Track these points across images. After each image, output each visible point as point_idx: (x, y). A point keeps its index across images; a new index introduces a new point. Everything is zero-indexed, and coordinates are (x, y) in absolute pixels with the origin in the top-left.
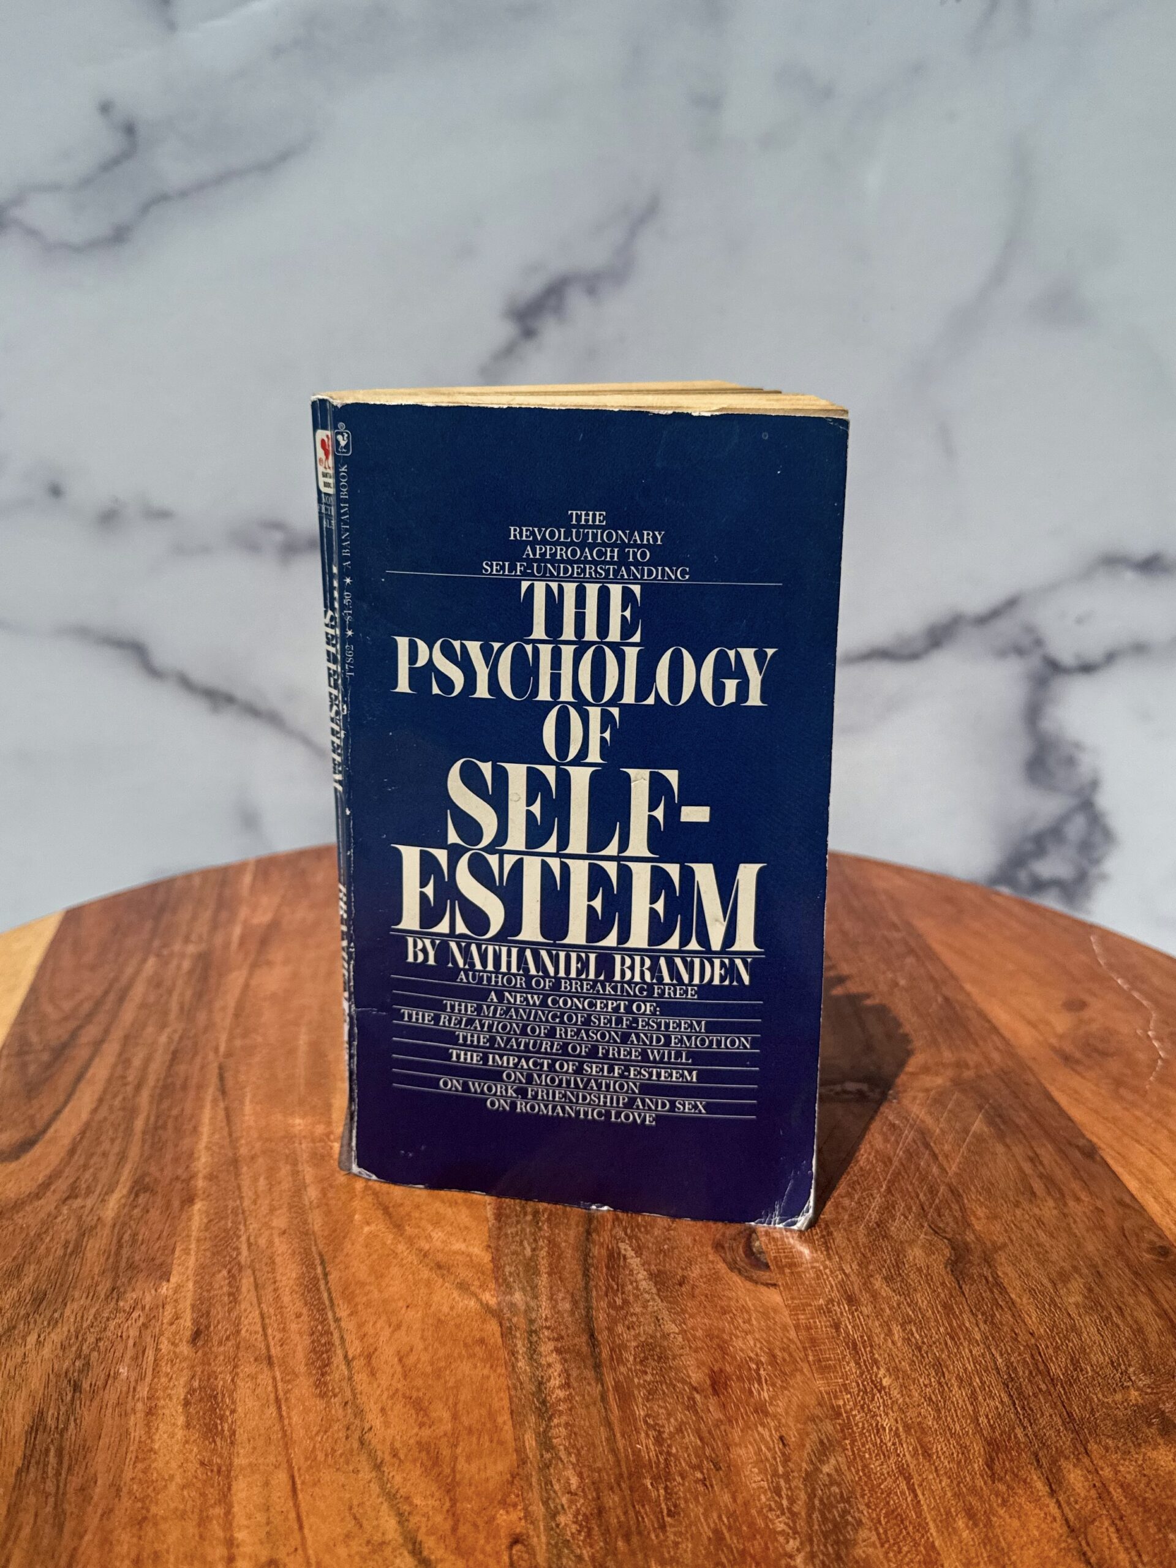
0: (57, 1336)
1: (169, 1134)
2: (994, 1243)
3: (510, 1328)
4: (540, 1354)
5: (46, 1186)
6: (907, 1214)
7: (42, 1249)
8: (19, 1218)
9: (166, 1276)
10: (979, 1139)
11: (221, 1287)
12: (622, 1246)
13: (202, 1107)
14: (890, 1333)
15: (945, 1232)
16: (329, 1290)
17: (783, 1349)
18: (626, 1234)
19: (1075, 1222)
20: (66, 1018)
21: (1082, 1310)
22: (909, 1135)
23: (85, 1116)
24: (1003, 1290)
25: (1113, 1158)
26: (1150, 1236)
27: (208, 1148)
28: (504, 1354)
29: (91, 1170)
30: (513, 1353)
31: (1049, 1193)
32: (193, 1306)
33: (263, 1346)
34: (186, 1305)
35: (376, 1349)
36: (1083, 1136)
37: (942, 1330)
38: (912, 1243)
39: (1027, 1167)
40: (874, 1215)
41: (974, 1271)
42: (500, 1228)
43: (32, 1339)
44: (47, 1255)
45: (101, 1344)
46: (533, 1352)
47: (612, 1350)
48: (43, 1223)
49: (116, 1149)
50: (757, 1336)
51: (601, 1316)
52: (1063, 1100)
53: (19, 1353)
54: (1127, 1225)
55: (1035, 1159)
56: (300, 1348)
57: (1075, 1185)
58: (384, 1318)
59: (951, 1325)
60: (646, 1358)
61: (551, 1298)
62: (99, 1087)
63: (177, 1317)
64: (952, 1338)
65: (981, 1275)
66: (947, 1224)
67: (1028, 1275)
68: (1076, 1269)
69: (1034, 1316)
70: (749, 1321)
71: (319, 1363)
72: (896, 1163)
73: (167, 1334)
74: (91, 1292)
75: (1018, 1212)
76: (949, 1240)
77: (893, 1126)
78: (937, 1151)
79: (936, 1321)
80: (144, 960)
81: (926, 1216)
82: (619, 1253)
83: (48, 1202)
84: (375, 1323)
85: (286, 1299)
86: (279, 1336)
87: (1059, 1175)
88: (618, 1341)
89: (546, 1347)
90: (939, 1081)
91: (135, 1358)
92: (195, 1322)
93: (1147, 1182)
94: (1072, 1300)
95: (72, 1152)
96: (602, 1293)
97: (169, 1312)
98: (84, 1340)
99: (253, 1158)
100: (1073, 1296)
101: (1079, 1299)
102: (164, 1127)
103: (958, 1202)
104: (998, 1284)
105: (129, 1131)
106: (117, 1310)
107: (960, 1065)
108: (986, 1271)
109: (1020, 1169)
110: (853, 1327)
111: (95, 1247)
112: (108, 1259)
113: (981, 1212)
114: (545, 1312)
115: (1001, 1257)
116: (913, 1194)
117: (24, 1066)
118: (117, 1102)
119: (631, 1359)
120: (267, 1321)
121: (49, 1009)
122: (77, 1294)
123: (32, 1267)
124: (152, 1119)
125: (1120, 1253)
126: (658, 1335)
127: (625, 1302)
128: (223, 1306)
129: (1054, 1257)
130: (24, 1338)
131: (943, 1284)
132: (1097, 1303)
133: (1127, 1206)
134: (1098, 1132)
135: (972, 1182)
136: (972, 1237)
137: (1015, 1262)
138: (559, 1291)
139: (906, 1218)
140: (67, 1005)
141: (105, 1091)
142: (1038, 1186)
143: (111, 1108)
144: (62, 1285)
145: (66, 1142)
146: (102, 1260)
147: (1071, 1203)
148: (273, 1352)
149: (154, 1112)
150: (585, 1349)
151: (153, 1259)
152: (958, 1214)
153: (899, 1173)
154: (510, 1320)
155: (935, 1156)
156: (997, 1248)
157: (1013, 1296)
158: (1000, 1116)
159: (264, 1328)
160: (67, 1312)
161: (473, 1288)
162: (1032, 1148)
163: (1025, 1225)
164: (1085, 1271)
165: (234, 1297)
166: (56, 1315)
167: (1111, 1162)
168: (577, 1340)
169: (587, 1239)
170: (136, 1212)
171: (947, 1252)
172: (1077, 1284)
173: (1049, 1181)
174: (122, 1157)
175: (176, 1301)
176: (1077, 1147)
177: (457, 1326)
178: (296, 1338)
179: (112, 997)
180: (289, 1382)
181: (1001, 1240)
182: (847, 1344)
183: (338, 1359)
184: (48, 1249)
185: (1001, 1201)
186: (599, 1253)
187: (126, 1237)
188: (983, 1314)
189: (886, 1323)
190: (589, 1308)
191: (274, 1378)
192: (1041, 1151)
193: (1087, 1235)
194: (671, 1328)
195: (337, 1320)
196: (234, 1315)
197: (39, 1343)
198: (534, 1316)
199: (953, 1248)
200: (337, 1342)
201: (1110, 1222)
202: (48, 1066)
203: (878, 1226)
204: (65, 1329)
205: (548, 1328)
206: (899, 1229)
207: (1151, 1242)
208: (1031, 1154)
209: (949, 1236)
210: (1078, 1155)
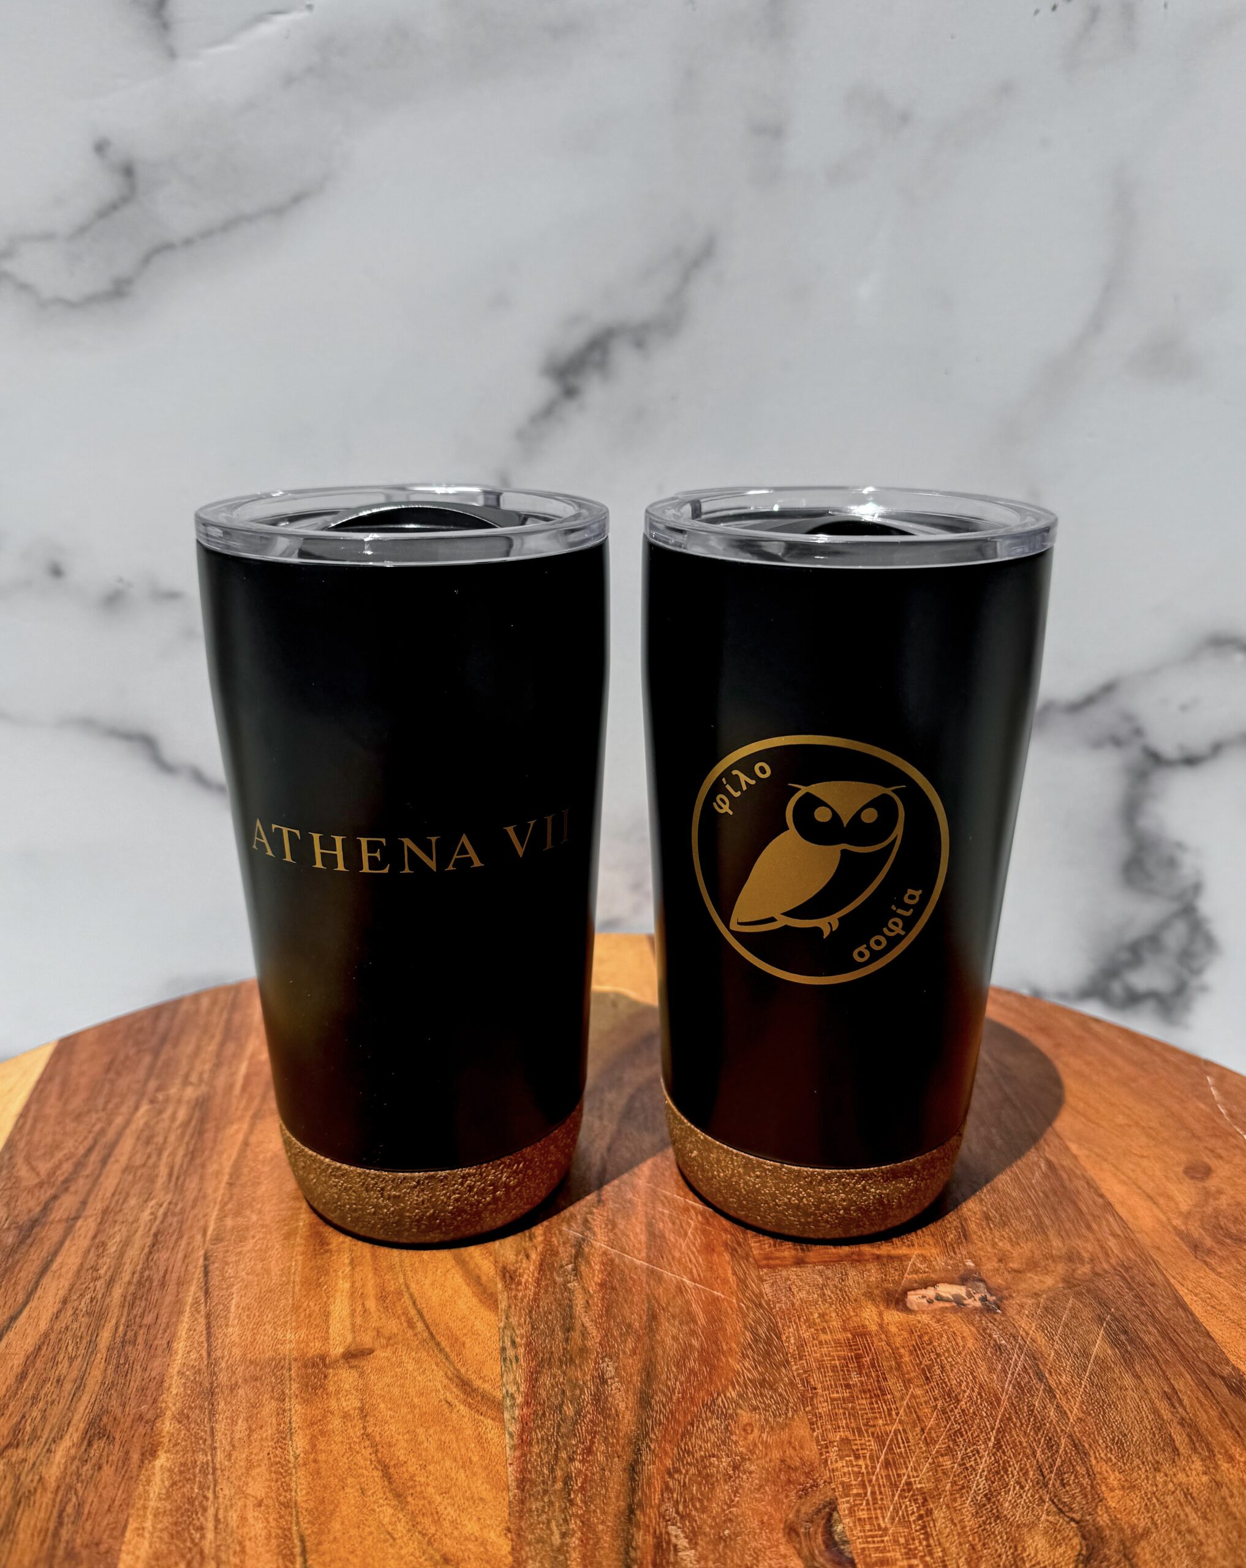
1: (137, 1352)
2: (1133, 1528)
6: (1023, 1480)
10: (1103, 1365)
12: (672, 1529)
13: (180, 1313)
15: (1071, 1510)
18: (677, 1512)
19: (1232, 1496)
20: (40, 1185)
22: (1018, 1360)
23: (43, 1324)
27: (181, 1373)
29: (41, 1405)
31: (1195, 1450)
36: (1228, 1362)
38: (1032, 1526)
39: (1163, 1407)
40: (982, 1481)
42: (522, 1502)
52: (1197, 1309)
55: (1172, 1397)
57: (1225, 1436)
62: (65, 1283)
66: (1073, 1497)
72: (1005, 1403)
75: (1160, 1479)
76: (1077, 1522)
77: (998, 1347)
78: (1053, 1385)
81: (1046, 1485)
82: (669, 1542)
87: (1204, 1420)
90: (1049, 1281)
99: (233, 1388)
102: (134, 1343)
103: (1084, 1463)
107: (1072, 1257)
109: (1155, 1411)
113: (1114, 1479)
116: (1028, 1451)
118: (83, 1304)
124: (121, 1328)
135: (1099, 1430)
136: (1106, 1517)
139: (1022, 1487)
141: (71, 1288)
142: (1180, 1439)
143: (75, 1312)
145: (17, 1362)
147: (1224, 1464)
149: (123, 1320)
152: (1086, 1481)
153: (1010, 1419)
155: (1050, 1391)
158: (1125, 1332)
162: (1167, 1379)
163: (1169, 1499)
169: (630, 1520)
171: (1076, 1541)
173: (1188, 1425)
174: (80, 1384)
176: (1223, 1378)
181: (1143, 1523)
185: (1137, 1461)
186: (644, 1541)
192: (1179, 1385)
199: (1084, 1537)
202: (14, 1250)
203: (989, 1499)
206: (1015, 1506)
208: (1166, 1388)
209: (1078, 1516)
210: (1226, 1390)
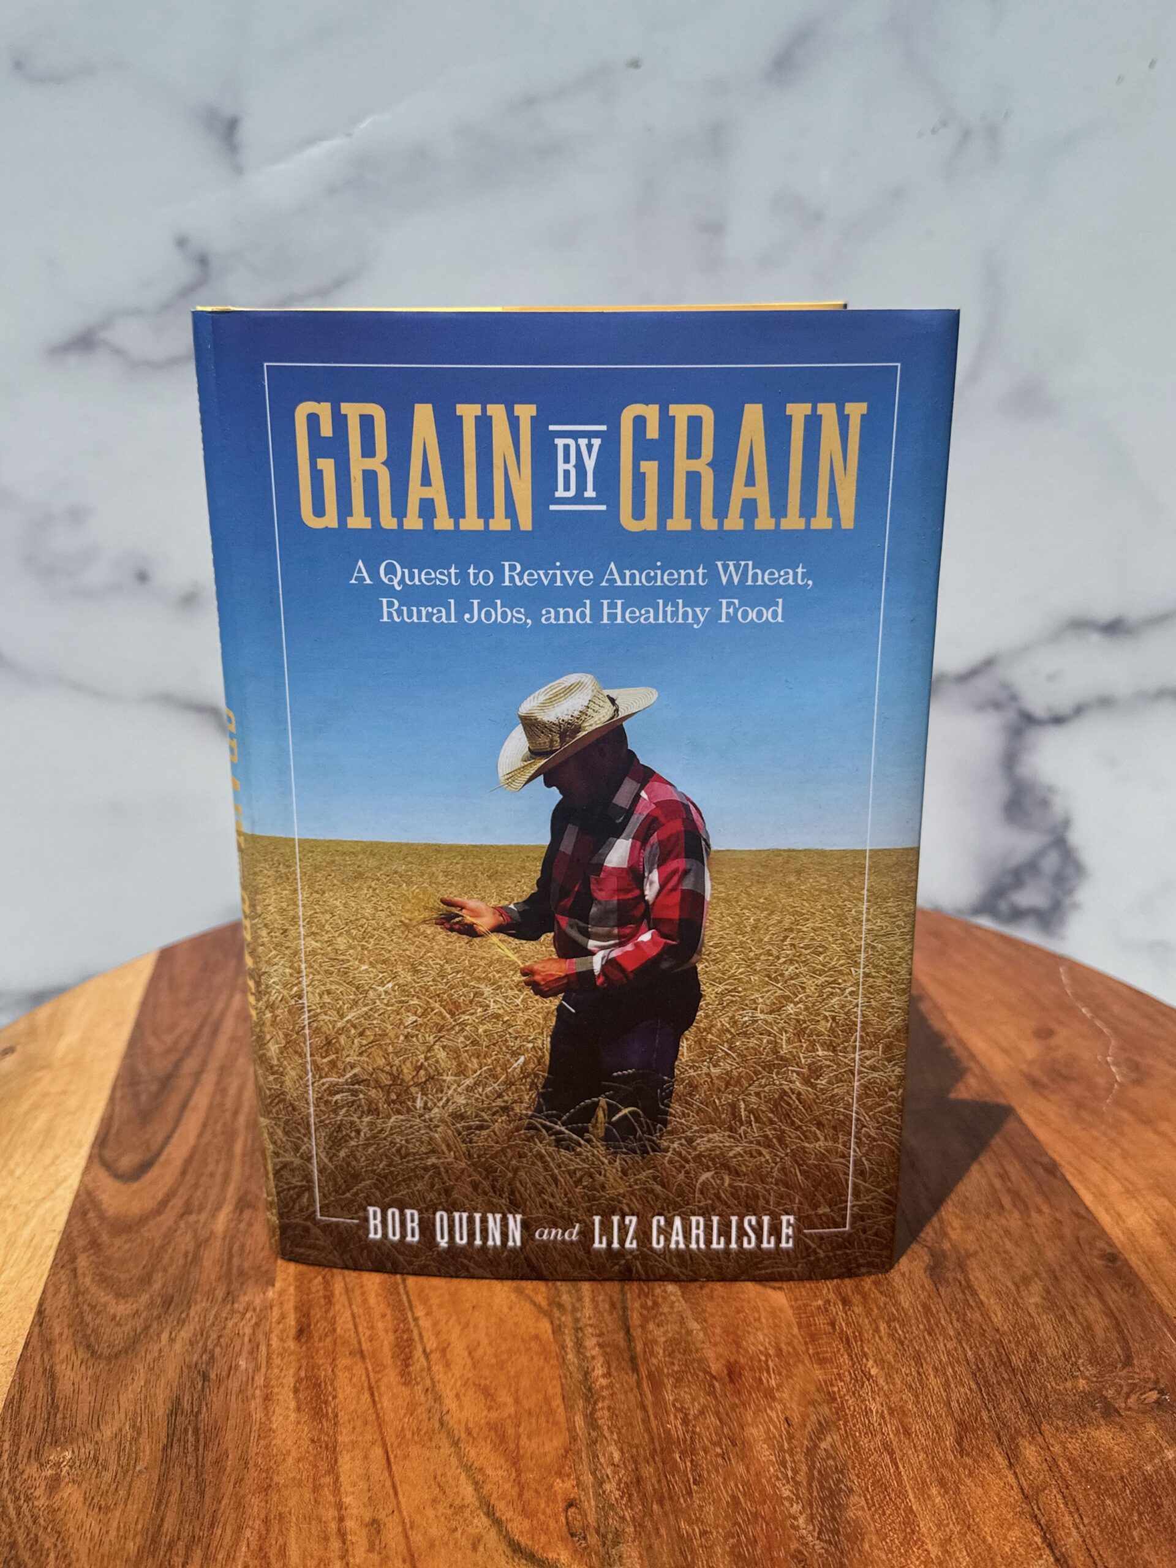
0: (185, 1333)
2: (966, 1250)
3: (560, 1326)
4: (585, 1348)
5: (164, 1203)
7: (166, 1259)
8: (145, 1231)
9: (271, 1282)
11: (318, 1291)
14: (877, 1330)
15: (926, 1241)
16: (407, 1293)
17: (790, 1344)
19: (1037, 1232)
20: (168, 1051)
21: (1040, 1310)
23: (192, 1141)
24: (974, 1293)
25: (1073, 1175)
26: (1101, 1244)
28: (555, 1348)
29: (202, 1189)
30: (563, 1347)
31: (1015, 1206)
32: (296, 1308)
33: (355, 1342)
34: (290, 1306)
35: (449, 1344)
36: (1046, 1154)
37: (921, 1327)
39: (998, 1184)
41: (950, 1275)
43: (165, 1336)
44: (171, 1264)
45: (222, 1340)
46: (579, 1345)
47: (645, 1344)
48: (165, 1236)
49: (221, 1169)
50: (766, 1331)
51: (635, 1315)
52: (1031, 1122)
53: (156, 1348)
54: (1082, 1234)
55: (1004, 1176)
56: (386, 1343)
57: (1039, 1199)
58: (454, 1317)
59: (929, 1321)
60: (673, 1351)
61: (593, 1300)
62: (202, 1114)
63: (283, 1317)
64: (930, 1334)
65: (955, 1279)
66: (928, 1234)
67: (995, 1279)
68: (1037, 1274)
69: (999, 1314)
70: (758, 1320)
71: (402, 1356)
73: (276, 1332)
74: (210, 1295)
75: (989, 1223)
76: (929, 1248)
79: (917, 1318)
80: (231, 996)
83: (168, 1218)
84: (447, 1322)
85: (372, 1301)
86: (368, 1333)
87: (1024, 1190)
88: (650, 1337)
89: (590, 1342)
91: (251, 1353)
92: (298, 1321)
93: (1100, 1195)
94: (1032, 1301)
95: (184, 1173)
96: (635, 1296)
97: (276, 1313)
98: (208, 1337)
100: (1033, 1298)
101: (1038, 1300)
104: (970, 1287)
105: (230, 1155)
106: (233, 1311)
108: (960, 1276)
109: (991, 1185)
110: (847, 1324)
111: (211, 1256)
112: (222, 1267)
113: (956, 1223)
114: (588, 1312)
115: (973, 1263)
117: (136, 1096)
118: (219, 1127)
119: (661, 1352)
120: (357, 1320)
121: (152, 1042)
122: (199, 1297)
123: (160, 1274)
124: (249, 1142)
125: (1075, 1259)
126: (683, 1331)
127: (655, 1304)
128: (321, 1308)
129: (1018, 1263)
130: (159, 1335)
131: (923, 1287)
132: (1054, 1303)
133: (1083, 1218)
134: (1060, 1151)
136: (948, 1245)
137: (985, 1267)
138: (599, 1294)
140: (169, 1039)
141: (207, 1117)
142: (1006, 1200)
143: (214, 1134)
144: (186, 1290)
145: (178, 1163)
146: (217, 1269)
147: (1034, 1214)
148: (364, 1347)
149: (251, 1138)
150: (623, 1344)
151: (260, 1267)
152: (937, 1226)
154: (559, 1319)
156: (969, 1255)
157: (982, 1297)
159: (356, 1326)
160: (192, 1313)
161: (527, 1291)
162: (1002, 1165)
163: (994, 1235)
164: (1044, 1275)
165: (329, 1299)
166: (184, 1316)
167: (1069, 1177)
168: (616, 1336)
170: (242, 1226)
171: (926, 1258)
172: (1037, 1287)
173: (1015, 1195)
174: (227, 1176)
175: (281, 1303)
176: (1041, 1164)
177: (516, 1324)
178: (382, 1334)
179: (206, 1031)
180: (378, 1372)
181: (973, 1247)
182: (841, 1339)
183: (418, 1353)
184: (172, 1258)
185: (973, 1213)
187: (236, 1247)
188: (956, 1313)
189: (874, 1320)
190: (625, 1309)
191: (366, 1369)
192: (1010, 1169)
193: (1047, 1243)
194: (694, 1326)
195: (416, 1319)
196: (330, 1315)
197: (172, 1340)
198: (579, 1315)
199: (933, 1256)
200: (416, 1337)
201: (1067, 1232)
202: (158, 1094)
204: (192, 1327)
205: (591, 1326)
207: (1101, 1250)
208: (1001, 1171)
209: (929, 1244)
210: (1042, 1171)
